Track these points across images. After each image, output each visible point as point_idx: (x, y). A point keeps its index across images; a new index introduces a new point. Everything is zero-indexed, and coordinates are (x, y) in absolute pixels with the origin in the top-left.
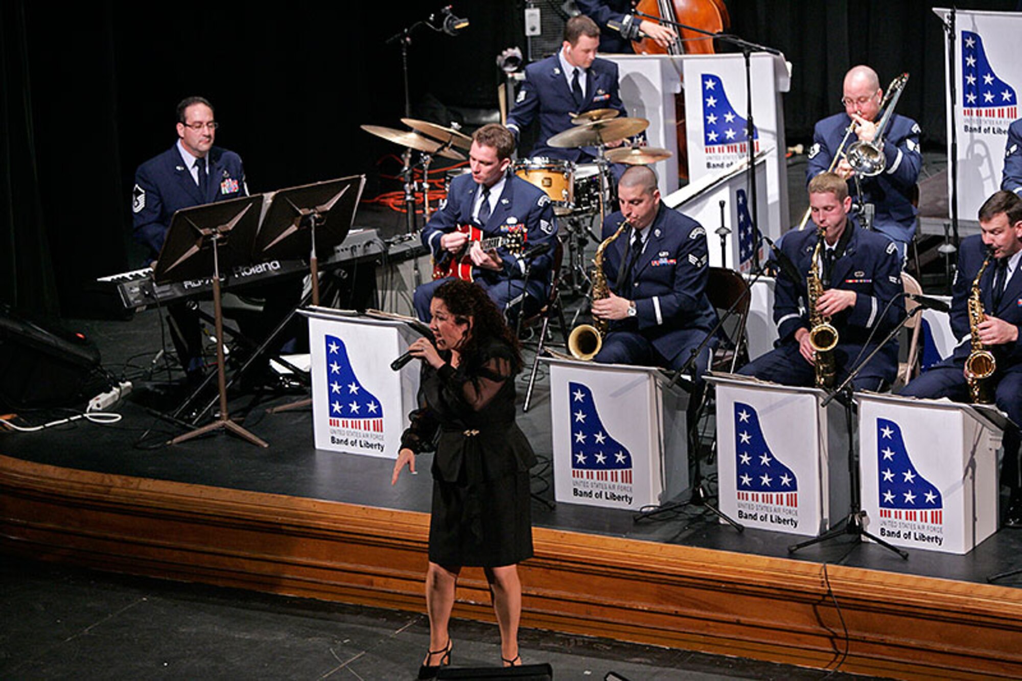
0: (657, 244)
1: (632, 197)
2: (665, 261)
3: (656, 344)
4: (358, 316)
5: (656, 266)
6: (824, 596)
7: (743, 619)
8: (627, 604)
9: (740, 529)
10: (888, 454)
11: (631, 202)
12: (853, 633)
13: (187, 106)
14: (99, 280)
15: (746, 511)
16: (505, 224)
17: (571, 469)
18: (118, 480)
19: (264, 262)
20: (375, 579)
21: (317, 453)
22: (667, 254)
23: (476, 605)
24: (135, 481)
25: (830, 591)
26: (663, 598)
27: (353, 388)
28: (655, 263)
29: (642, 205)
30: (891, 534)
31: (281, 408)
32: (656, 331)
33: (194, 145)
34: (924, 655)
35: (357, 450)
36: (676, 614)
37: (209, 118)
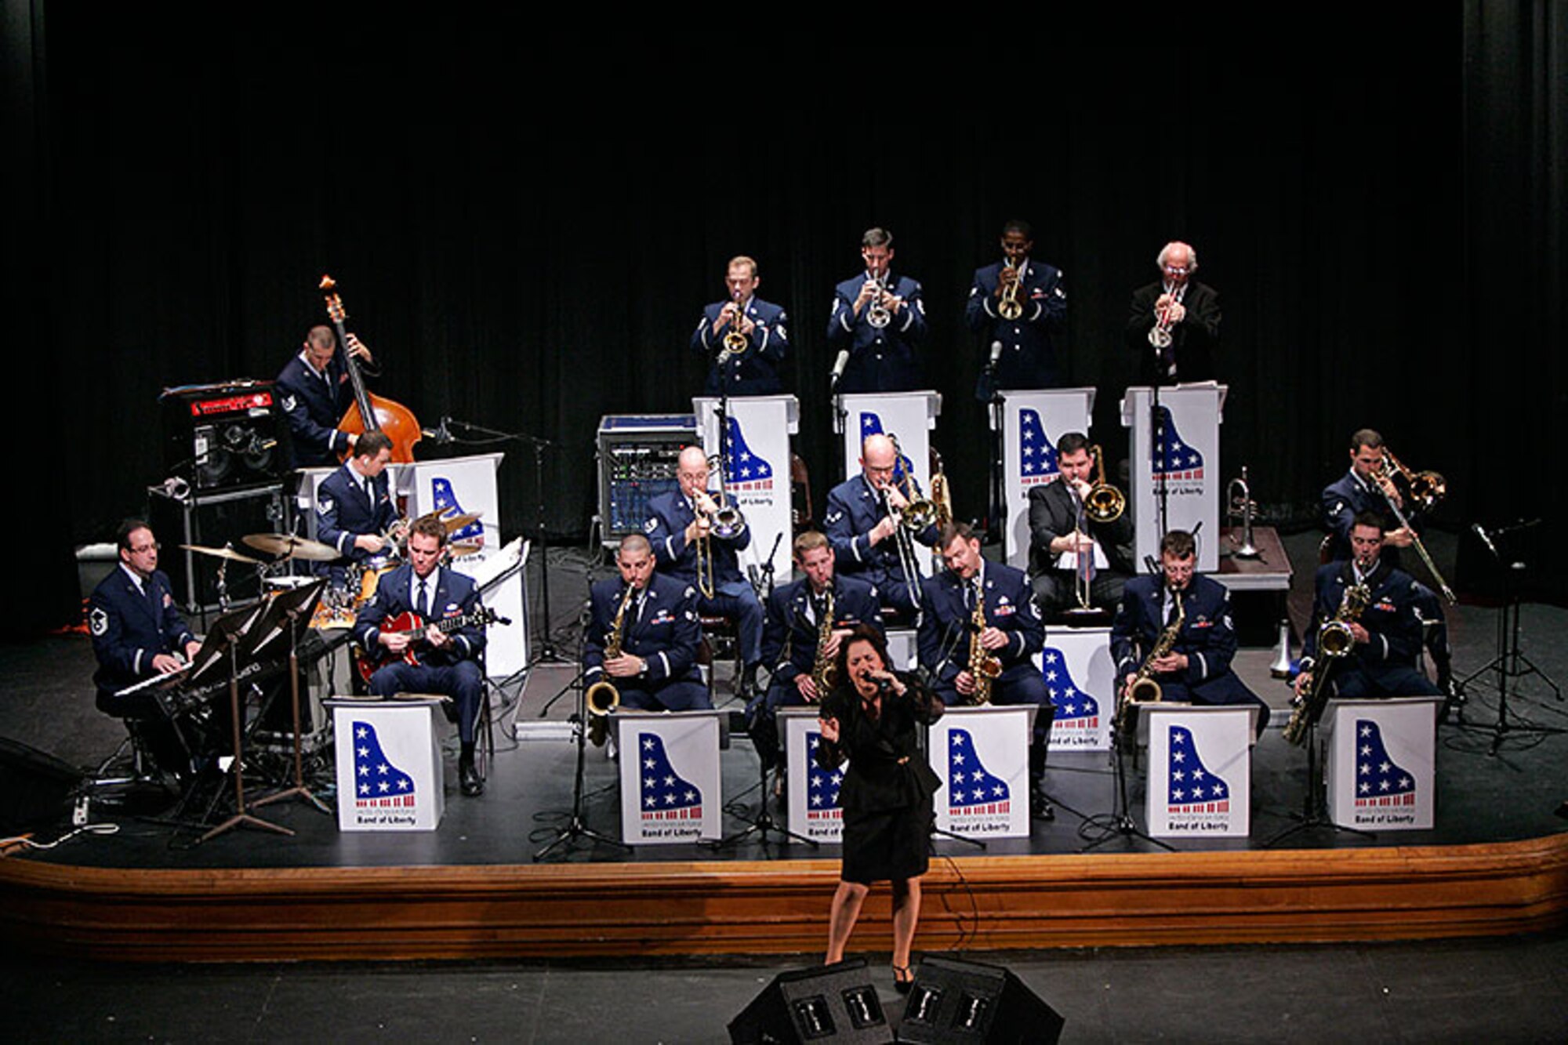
0: (653, 606)
1: (638, 560)
2: (663, 619)
3: (658, 696)
4: (385, 700)
5: (657, 625)
6: (954, 884)
7: (874, 917)
8: (760, 918)
9: (815, 844)
10: (959, 759)
11: (637, 565)
12: (980, 914)
13: (130, 531)
14: (118, 694)
15: (816, 828)
16: (446, 611)
17: (639, 812)
18: (218, 874)
19: (247, 665)
20: (499, 931)
21: (343, 836)
22: (665, 612)
23: (605, 941)
24: (236, 873)
25: (962, 879)
26: (791, 909)
27: (383, 769)
28: (654, 622)
29: (646, 567)
30: (959, 829)
31: (261, 802)
32: (664, 682)
33: (141, 567)
34: (1044, 922)
35: (386, 827)
36: (809, 921)
37: (152, 540)
